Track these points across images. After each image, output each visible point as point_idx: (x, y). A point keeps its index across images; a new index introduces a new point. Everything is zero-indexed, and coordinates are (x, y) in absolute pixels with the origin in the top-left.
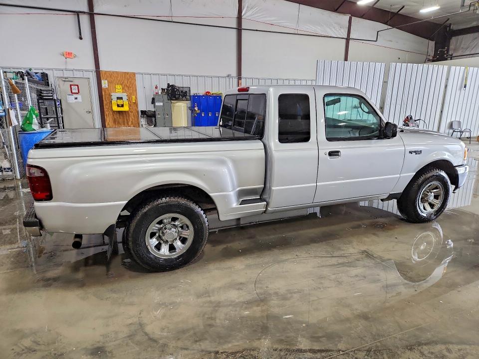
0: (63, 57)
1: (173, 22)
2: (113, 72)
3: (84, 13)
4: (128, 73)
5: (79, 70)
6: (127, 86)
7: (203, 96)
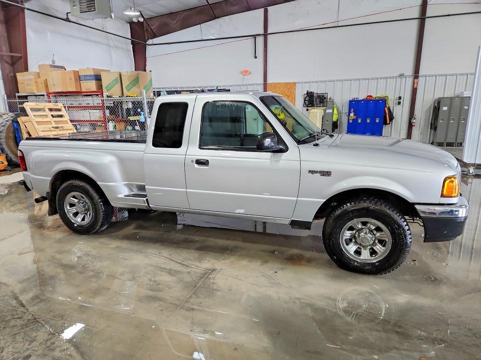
0: (242, 75)
1: (339, 27)
2: (277, 84)
3: (260, 35)
4: (289, 83)
5: (251, 85)
6: (287, 95)
7: (362, 100)
